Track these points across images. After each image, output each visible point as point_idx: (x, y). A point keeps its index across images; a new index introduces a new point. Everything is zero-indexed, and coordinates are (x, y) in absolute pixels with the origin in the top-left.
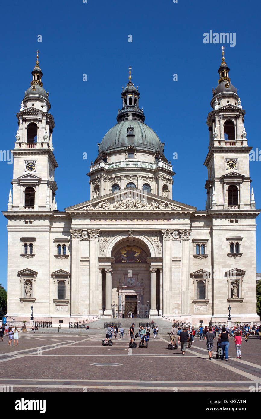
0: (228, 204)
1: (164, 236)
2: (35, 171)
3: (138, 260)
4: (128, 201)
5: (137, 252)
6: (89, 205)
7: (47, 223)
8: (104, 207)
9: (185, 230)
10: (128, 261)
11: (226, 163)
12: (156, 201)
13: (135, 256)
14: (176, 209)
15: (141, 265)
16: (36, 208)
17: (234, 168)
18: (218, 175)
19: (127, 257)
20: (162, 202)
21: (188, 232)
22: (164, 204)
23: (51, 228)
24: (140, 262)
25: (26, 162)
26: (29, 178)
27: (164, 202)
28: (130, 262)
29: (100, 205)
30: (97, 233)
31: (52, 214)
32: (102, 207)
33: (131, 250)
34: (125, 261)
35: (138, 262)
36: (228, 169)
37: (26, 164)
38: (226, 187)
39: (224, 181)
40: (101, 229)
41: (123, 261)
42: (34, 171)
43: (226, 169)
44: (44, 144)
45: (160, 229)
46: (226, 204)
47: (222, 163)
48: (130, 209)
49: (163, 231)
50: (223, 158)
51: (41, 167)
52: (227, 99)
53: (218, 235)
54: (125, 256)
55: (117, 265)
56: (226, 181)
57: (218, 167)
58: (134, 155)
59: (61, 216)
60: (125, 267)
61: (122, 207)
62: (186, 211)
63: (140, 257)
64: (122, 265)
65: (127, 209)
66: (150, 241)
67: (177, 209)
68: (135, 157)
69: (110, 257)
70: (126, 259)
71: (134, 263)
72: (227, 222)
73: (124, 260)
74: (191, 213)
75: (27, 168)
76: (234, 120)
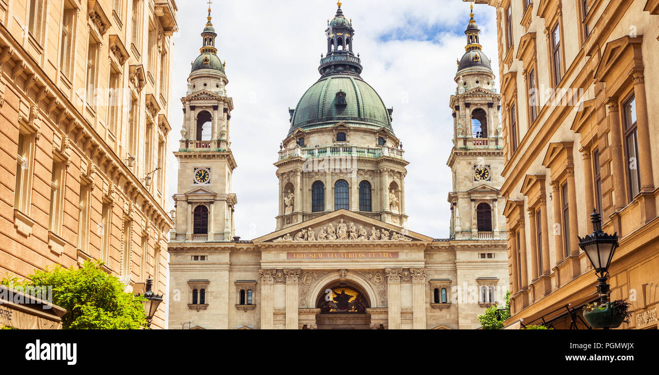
0: (477, 230)
1: (389, 278)
2: (209, 182)
3: (353, 308)
4: (340, 228)
5: (352, 296)
6: (286, 234)
7: (225, 258)
8: (306, 236)
9: (418, 269)
10: (338, 310)
11: (474, 171)
12: (377, 228)
13: (349, 301)
14: (405, 240)
15: (358, 315)
16: (211, 237)
17: (486, 178)
18: (463, 188)
19: (337, 304)
20: (386, 230)
21: (421, 273)
22: (388, 233)
23: (230, 265)
24: (356, 311)
25: (195, 169)
26: (201, 192)
27: (388, 230)
28: (341, 311)
29: (300, 234)
30: (297, 274)
31: (234, 246)
32: (303, 237)
33: (343, 292)
34: (335, 310)
35: (353, 310)
36: (477, 179)
37: (196, 171)
38: (474, 206)
39: (472, 198)
40: (302, 268)
41: (331, 310)
42: (207, 182)
43: (474, 179)
44: (221, 143)
45: (384, 268)
46: (475, 231)
47: (468, 171)
48: (341, 241)
49: (387, 271)
50: (470, 163)
51: (217, 176)
52: (476, 78)
53: (464, 275)
54: (335, 302)
55: (323, 316)
56: (474, 198)
57: (463, 177)
58: (346, 136)
59: (245, 248)
60: (335, 319)
61: (330, 237)
62: (418, 243)
63: (356, 303)
64: (331, 316)
65: (338, 240)
66: (369, 285)
67: (407, 240)
68: (348, 139)
69: (314, 307)
70: (335, 306)
71: (347, 313)
72: (475, 256)
73: (333, 308)
74: (426, 245)
75: (196, 178)
76: (485, 108)
